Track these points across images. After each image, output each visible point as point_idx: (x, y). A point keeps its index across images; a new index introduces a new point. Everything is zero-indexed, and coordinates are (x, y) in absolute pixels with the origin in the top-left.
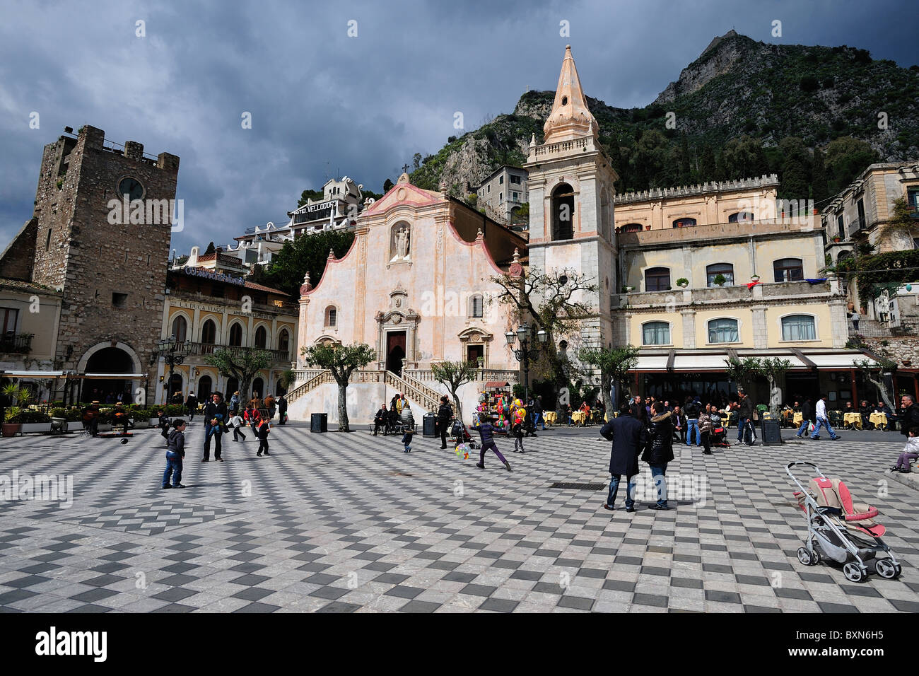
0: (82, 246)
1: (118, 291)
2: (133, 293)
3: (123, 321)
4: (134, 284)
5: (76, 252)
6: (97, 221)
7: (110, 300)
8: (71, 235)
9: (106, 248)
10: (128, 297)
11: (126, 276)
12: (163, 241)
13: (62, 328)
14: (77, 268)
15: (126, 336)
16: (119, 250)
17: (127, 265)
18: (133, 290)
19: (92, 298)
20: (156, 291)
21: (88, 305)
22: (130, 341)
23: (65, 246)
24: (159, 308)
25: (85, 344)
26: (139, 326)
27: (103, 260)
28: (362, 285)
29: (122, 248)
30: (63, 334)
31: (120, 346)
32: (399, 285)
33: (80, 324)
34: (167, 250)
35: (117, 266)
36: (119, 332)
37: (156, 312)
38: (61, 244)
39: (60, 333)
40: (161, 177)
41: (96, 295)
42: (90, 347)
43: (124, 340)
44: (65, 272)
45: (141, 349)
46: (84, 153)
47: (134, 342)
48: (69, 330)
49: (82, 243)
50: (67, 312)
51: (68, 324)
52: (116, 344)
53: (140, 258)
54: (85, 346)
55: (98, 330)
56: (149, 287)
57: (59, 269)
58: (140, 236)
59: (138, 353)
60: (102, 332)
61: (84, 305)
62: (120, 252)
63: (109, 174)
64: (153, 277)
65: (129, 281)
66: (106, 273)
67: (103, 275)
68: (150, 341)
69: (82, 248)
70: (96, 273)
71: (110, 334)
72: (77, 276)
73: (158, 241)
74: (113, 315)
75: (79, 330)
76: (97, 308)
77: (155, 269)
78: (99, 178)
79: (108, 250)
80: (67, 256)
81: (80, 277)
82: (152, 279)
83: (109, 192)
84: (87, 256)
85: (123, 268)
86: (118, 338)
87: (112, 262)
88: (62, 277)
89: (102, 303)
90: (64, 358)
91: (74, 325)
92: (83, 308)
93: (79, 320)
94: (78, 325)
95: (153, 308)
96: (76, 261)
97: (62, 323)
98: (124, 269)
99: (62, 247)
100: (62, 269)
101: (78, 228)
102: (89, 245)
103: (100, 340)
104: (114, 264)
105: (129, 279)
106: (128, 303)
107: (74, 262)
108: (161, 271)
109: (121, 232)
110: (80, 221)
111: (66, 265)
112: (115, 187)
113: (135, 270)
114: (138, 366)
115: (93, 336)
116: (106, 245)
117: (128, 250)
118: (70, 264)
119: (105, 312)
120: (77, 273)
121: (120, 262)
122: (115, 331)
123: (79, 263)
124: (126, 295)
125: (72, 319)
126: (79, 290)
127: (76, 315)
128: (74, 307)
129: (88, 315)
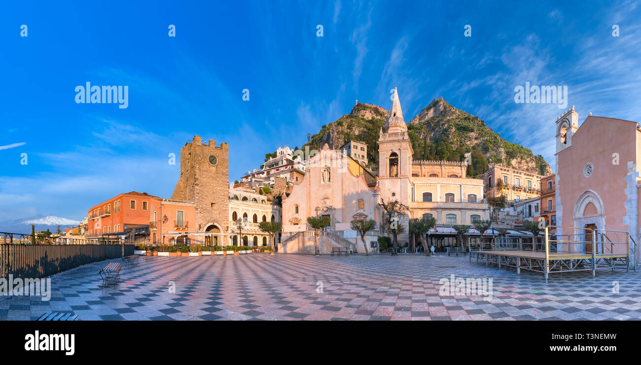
0: (200, 185)
2: (218, 203)
3: (215, 214)
4: (218, 199)
7: (210, 206)
10: (216, 204)
12: (226, 180)
13: (197, 218)
15: (217, 220)
17: (215, 191)
18: (218, 201)
19: (204, 205)
20: (225, 201)
22: (218, 222)
24: (227, 209)
25: (204, 224)
26: (221, 216)
27: (207, 190)
28: (309, 195)
29: (213, 185)
30: (197, 220)
31: (215, 224)
32: (325, 195)
34: (228, 184)
36: (214, 219)
37: (226, 210)
38: (192, 185)
41: (206, 204)
42: (206, 224)
43: (216, 222)
45: (223, 225)
47: (220, 222)
48: (199, 218)
50: (198, 212)
51: (198, 216)
52: (213, 223)
53: (219, 188)
55: (207, 218)
56: (223, 200)
58: (218, 179)
59: (222, 227)
60: (209, 219)
61: (202, 209)
64: (224, 196)
65: (216, 198)
67: (208, 196)
68: (225, 222)
70: (205, 196)
71: (212, 219)
72: (199, 197)
73: (224, 180)
74: (211, 212)
75: (202, 219)
76: (206, 209)
77: (224, 192)
79: (208, 186)
80: (195, 190)
83: (206, 162)
84: (201, 189)
86: (214, 221)
87: (210, 191)
88: (194, 198)
89: (208, 208)
90: (198, 230)
93: (202, 215)
94: (201, 217)
95: (225, 208)
96: (198, 191)
97: (196, 216)
98: (214, 193)
101: (197, 178)
102: (202, 185)
103: (209, 222)
106: (216, 207)
108: (226, 193)
109: (212, 178)
110: (198, 175)
111: (195, 193)
112: (207, 160)
113: (217, 193)
114: (222, 232)
115: (206, 220)
119: (209, 211)
121: (212, 191)
125: (199, 214)
126: (201, 203)
127: (200, 213)
128: (199, 210)
129: (204, 212)
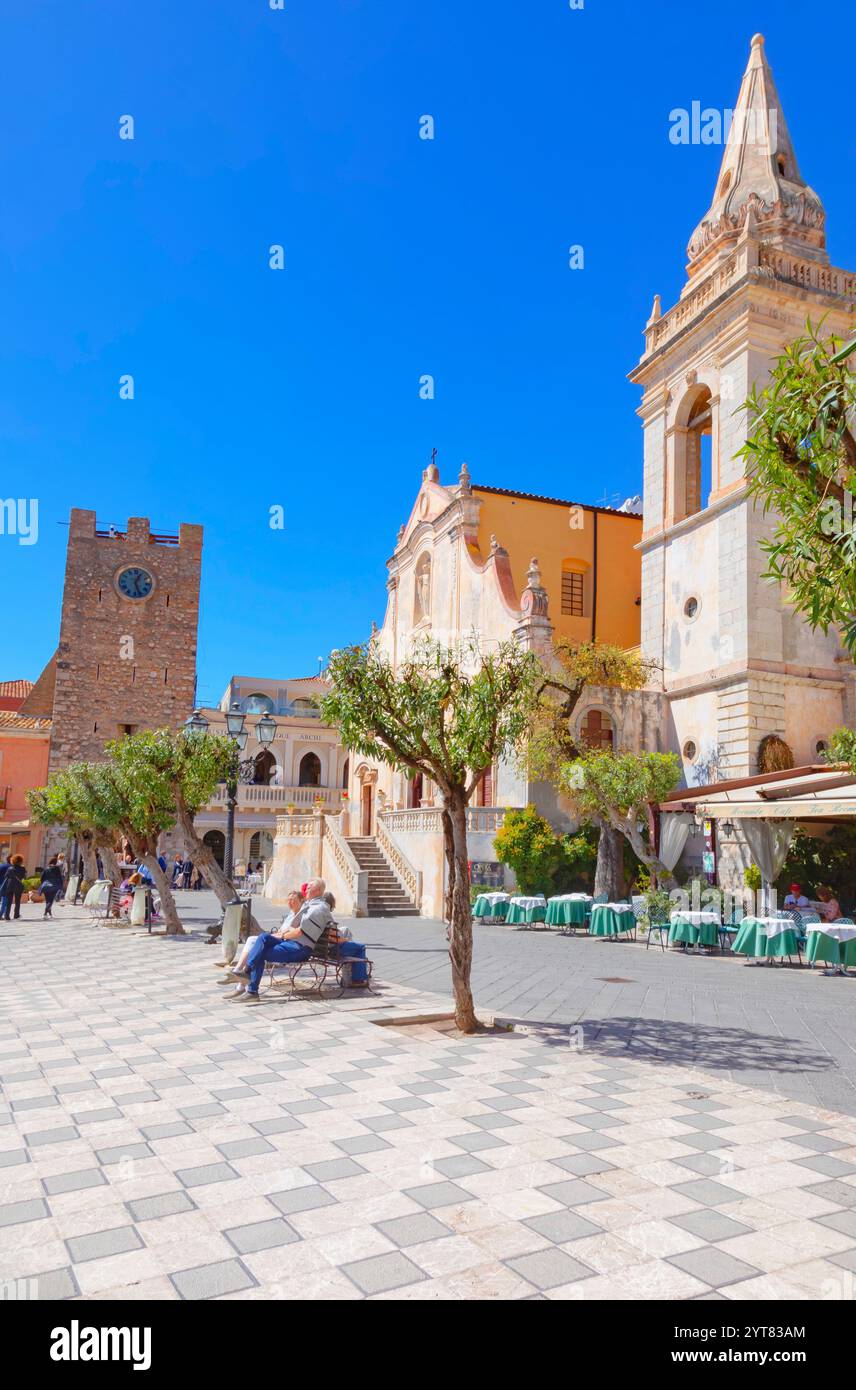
0: (74, 667)
1: (125, 721)
2: (145, 722)
4: (146, 710)
5: (66, 676)
6: (91, 633)
8: (59, 655)
9: (107, 666)
11: (135, 700)
12: (186, 647)
14: (68, 697)
16: (123, 667)
17: (135, 685)
18: (146, 718)
20: (178, 717)
21: (84, 743)
29: (128, 663)
34: (192, 658)
35: (122, 689)
40: (178, 559)
41: (96, 729)
44: (55, 702)
46: (69, 545)
49: (73, 664)
50: (58, 754)
53: (154, 674)
56: (168, 712)
58: (152, 645)
61: (79, 743)
62: (125, 669)
63: (104, 568)
64: (173, 698)
65: (140, 706)
66: (107, 700)
69: (73, 671)
70: (93, 700)
72: (68, 707)
73: (178, 647)
76: (97, 746)
77: (176, 686)
78: (90, 575)
79: (108, 669)
80: (56, 683)
81: (72, 708)
82: (172, 701)
83: (105, 592)
84: (80, 679)
85: (129, 689)
87: (115, 683)
89: (103, 739)
92: (77, 748)
96: (67, 687)
98: (131, 691)
102: (82, 667)
104: (116, 686)
105: (139, 704)
107: (63, 689)
108: (184, 688)
112: (112, 583)
113: (146, 691)
116: (106, 663)
117: (136, 665)
118: (60, 693)
120: (69, 704)
121: (125, 683)
124: (136, 725)
125: (64, 762)
126: (73, 725)
127: (70, 757)
128: (66, 747)
129: (85, 756)
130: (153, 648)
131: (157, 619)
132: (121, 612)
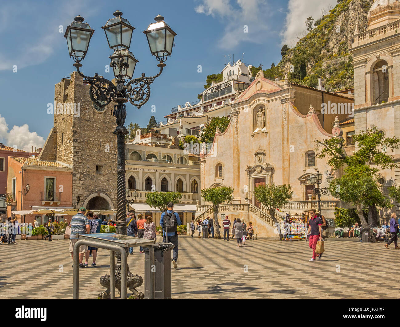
0: (79, 141)
1: (99, 164)
2: (105, 164)
3: (102, 181)
4: (106, 159)
5: (76, 145)
6: (85, 126)
7: (95, 169)
8: (73, 136)
9: (91, 140)
10: (103, 167)
11: (101, 155)
13: (74, 187)
14: (78, 154)
15: (104, 189)
16: (97, 141)
17: (101, 149)
18: (106, 163)
19: (86, 169)
21: (85, 174)
22: (106, 192)
23: (71, 142)
25: (85, 195)
26: (110, 183)
27: (89, 148)
28: (237, 149)
29: (98, 139)
30: (74, 190)
31: (102, 195)
32: (260, 148)
33: (82, 184)
35: (97, 150)
36: (101, 187)
38: (69, 141)
39: (73, 190)
41: (88, 168)
42: (88, 196)
43: (104, 192)
44: (72, 156)
45: (113, 197)
46: (75, 88)
47: (108, 193)
48: (77, 188)
49: (79, 140)
50: (75, 178)
51: (76, 185)
52: (99, 194)
54: (85, 196)
55: (90, 187)
56: (114, 160)
57: (70, 155)
58: (106, 131)
59: (111, 199)
60: (92, 188)
61: (83, 174)
62: (97, 142)
63: (88, 98)
64: (115, 154)
67: (91, 156)
69: (79, 142)
70: (87, 155)
71: (96, 189)
72: (78, 158)
74: (97, 178)
75: (82, 188)
76: (89, 175)
78: (83, 101)
79: (91, 142)
80: (72, 148)
81: (79, 159)
82: (115, 156)
83: (89, 108)
84: (81, 146)
85: (99, 150)
86: (99, 192)
87: (94, 148)
88: (71, 159)
89: (91, 172)
90: (76, 203)
91: (79, 185)
92: (82, 176)
93: (82, 182)
94: (81, 185)
96: (77, 149)
97: (74, 184)
98: (100, 152)
99: (69, 142)
100: (71, 155)
101: (76, 131)
102: (82, 140)
103: (92, 192)
104: (95, 149)
105: (103, 157)
106: (103, 170)
107: (76, 150)
109: (97, 130)
110: (77, 127)
111: (72, 152)
112: (91, 104)
113: (105, 151)
115: (88, 190)
116: (90, 139)
117: (101, 140)
118: (75, 152)
119: (93, 177)
120: (78, 156)
121: (98, 148)
122: (99, 187)
123: (78, 151)
124: (102, 166)
125: (78, 182)
126: (80, 166)
127: (80, 180)
128: (78, 175)
129: (85, 179)
130: (107, 133)
131: (108, 120)
132: (95, 117)
